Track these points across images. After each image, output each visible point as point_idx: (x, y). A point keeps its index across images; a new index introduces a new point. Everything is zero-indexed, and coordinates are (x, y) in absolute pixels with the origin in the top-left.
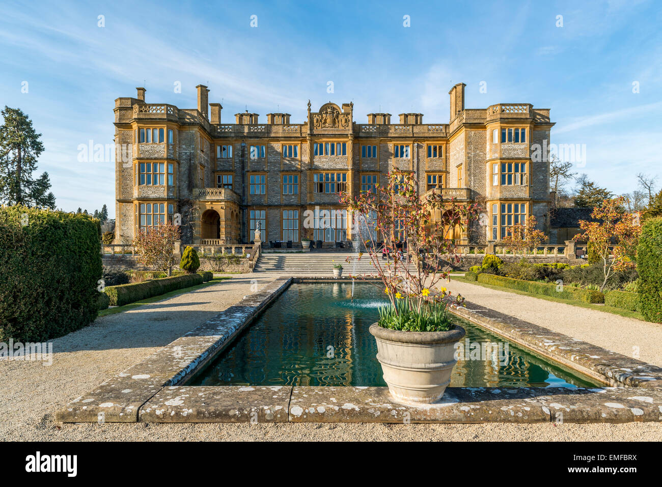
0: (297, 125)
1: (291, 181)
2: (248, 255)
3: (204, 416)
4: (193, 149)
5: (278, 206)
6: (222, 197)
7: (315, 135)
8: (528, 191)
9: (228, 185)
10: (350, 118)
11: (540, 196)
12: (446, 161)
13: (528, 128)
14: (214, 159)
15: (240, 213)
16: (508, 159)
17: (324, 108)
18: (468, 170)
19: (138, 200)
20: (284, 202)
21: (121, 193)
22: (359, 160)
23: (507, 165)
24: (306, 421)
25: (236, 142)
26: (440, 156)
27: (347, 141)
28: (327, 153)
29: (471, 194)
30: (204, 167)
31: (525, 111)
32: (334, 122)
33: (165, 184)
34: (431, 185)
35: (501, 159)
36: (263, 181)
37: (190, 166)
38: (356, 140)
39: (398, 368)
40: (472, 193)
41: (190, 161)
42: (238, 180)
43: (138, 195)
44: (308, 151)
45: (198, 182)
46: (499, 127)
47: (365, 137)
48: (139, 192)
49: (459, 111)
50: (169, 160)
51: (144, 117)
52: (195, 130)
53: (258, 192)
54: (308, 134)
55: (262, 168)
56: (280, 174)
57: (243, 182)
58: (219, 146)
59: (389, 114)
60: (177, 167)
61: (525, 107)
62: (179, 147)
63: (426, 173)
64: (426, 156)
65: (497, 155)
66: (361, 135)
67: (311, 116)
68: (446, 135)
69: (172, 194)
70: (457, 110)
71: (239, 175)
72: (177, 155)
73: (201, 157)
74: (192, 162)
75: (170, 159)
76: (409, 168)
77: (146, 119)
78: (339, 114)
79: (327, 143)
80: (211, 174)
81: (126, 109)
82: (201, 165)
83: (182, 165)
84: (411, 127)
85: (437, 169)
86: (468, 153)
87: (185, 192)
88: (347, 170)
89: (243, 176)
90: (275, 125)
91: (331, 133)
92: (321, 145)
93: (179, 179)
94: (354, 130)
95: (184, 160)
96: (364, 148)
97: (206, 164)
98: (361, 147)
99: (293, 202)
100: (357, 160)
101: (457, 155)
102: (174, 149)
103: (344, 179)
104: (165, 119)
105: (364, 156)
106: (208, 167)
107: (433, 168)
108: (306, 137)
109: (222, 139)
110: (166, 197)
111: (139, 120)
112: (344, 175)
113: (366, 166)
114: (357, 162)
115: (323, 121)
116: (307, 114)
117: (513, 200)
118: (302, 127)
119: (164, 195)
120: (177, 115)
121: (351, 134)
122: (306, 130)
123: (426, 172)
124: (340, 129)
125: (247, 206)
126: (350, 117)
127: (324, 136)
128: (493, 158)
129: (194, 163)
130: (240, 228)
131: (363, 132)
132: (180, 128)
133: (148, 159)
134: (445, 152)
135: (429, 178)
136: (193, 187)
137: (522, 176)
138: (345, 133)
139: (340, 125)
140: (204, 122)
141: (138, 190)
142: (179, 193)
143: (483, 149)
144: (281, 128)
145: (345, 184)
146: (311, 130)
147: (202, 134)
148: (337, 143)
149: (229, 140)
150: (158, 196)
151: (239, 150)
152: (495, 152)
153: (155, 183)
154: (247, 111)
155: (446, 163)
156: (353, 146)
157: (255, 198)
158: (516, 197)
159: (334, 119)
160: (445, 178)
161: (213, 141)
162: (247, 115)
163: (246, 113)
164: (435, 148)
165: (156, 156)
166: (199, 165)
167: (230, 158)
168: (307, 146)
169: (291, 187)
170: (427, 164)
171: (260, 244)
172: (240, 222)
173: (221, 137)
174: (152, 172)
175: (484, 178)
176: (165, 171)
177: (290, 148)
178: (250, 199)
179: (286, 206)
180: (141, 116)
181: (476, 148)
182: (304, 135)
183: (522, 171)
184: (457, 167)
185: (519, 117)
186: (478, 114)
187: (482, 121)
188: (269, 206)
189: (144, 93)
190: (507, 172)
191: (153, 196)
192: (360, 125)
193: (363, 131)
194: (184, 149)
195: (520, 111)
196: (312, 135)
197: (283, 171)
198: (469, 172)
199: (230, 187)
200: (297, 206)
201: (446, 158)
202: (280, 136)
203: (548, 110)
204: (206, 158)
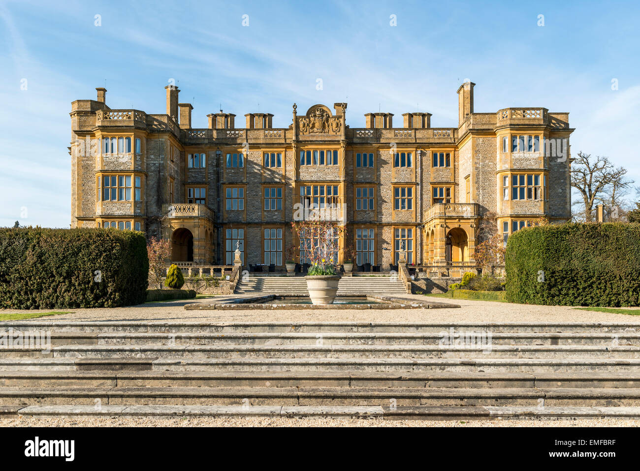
0: (280, 130)
1: (273, 195)
2: (228, 277)
3: (240, 307)
4: (163, 159)
5: (259, 224)
6: (196, 213)
7: (301, 142)
8: (543, 207)
9: (200, 199)
10: (342, 122)
11: (558, 212)
12: (455, 171)
13: (542, 135)
14: (184, 170)
15: (214, 232)
16: (520, 170)
17: (312, 111)
18: (476, 183)
19: (102, 218)
20: (265, 219)
21: (81, 209)
22: (353, 170)
23: (518, 177)
24: (278, 309)
25: (210, 150)
26: (448, 164)
27: (339, 149)
28: (315, 163)
29: (479, 210)
30: (174, 179)
31: (539, 115)
32: (324, 127)
33: (132, 200)
34: (438, 199)
35: (512, 170)
36: (241, 194)
37: (159, 179)
38: (350, 147)
39: (313, 290)
40: (481, 209)
41: (159, 173)
42: (212, 194)
43: (102, 212)
44: (293, 160)
45: (168, 197)
46: (509, 135)
47: (360, 143)
48: (103, 209)
49: (467, 115)
50: (136, 172)
51: (109, 125)
52: (166, 139)
53: (235, 208)
54: (294, 141)
55: (240, 180)
56: (261, 187)
57: (218, 196)
58: (190, 154)
59: (390, 114)
60: (145, 180)
61: (538, 112)
62: (147, 158)
63: (431, 186)
64: (431, 165)
65: (507, 166)
66: (355, 140)
67: (297, 119)
68: (454, 141)
69: (139, 211)
70: (465, 113)
71: (213, 187)
72: (145, 166)
73: (170, 168)
74: (161, 174)
75: (138, 171)
76: (411, 179)
77: (111, 127)
78: (329, 117)
79: (315, 151)
80: (181, 186)
81: (86, 113)
82: (171, 177)
83: (150, 178)
84: (413, 131)
85: (444, 180)
86: (476, 163)
87: (154, 208)
88: (339, 182)
89: (218, 189)
90: (256, 129)
91: (320, 140)
92: (309, 153)
93: (147, 194)
94: (346, 135)
95: (152, 172)
96: (359, 156)
97: (176, 176)
98: (356, 155)
99: (276, 219)
100: (351, 170)
101: (465, 164)
102: (142, 159)
103: (336, 192)
104: (133, 127)
105: (359, 165)
106: (178, 179)
107: (440, 180)
108: (291, 144)
109: (194, 146)
110: (133, 214)
111: (103, 128)
112: (336, 188)
113: (362, 177)
114: (350, 172)
115: (311, 126)
116: (293, 117)
117: (525, 216)
118: (286, 132)
119: (131, 212)
120: (144, 121)
121: (343, 141)
122: (291, 135)
123: (431, 183)
124: (330, 135)
125: (223, 224)
126: (342, 120)
127: (312, 142)
128: (504, 169)
129: (163, 175)
130: (214, 250)
131: (358, 138)
132: (148, 135)
133: (112, 171)
134: (453, 160)
135: (435, 190)
136: (163, 203)
137: (536, 189)
138: (337, 140)
139: (331, 129)
140: (174, 128)
141: (102, 206)
142: (147, 209)
143: (493, 159)
144: (261, 133)
145: (337, 198)
146: (297, 135)
147: (173, 142)
148: (327, 151)
149: (202, 148)
150: (124, 213)
151: (214, 159)
152: (505, 163)
153: (120, 198)
154: (221, 111)
155: (455, 173)
156: (346, 155)
157: (232, 215)
158: (529, 213)
159: (324, 123)
160: (453, 191)
161: (184, 148)
162: (222, 115)
163: (221, 113)
164: (442, 155)
165: (122, 168)
166: (169, 177)
167: (203, 168)
168: (292, 153)
169: (273, 202)
170: (432, 174)
171: (240, 265)
172: (214, 243)
173: (192, 144)
174: (117, 186)
175: (494, 192)
176: (132, 185)
177: (273, 155)
178: (226, 215)
179: (267, 223)
180: (106, 124)
181: (485, 158)
182: (288, 141)
183: (536, 183)
184: (466, 178)
185: (532, 123)
186: (486, 119)
187: (491, 127)
188: (249, 224)
189: (104, 94)
190: (518, 185)
191: (118, 213)
192: (355, 130)
193: (358, 136)
194: (152, 159)
195: (533, 116)
196: (298, 141)
197: (264, 183)
198: (477, 185)
199: (203, 202)
200: (281, 223)
201: (455, 168)
202: (261, 142)
203: (567, 114)
204: (176, 169)
